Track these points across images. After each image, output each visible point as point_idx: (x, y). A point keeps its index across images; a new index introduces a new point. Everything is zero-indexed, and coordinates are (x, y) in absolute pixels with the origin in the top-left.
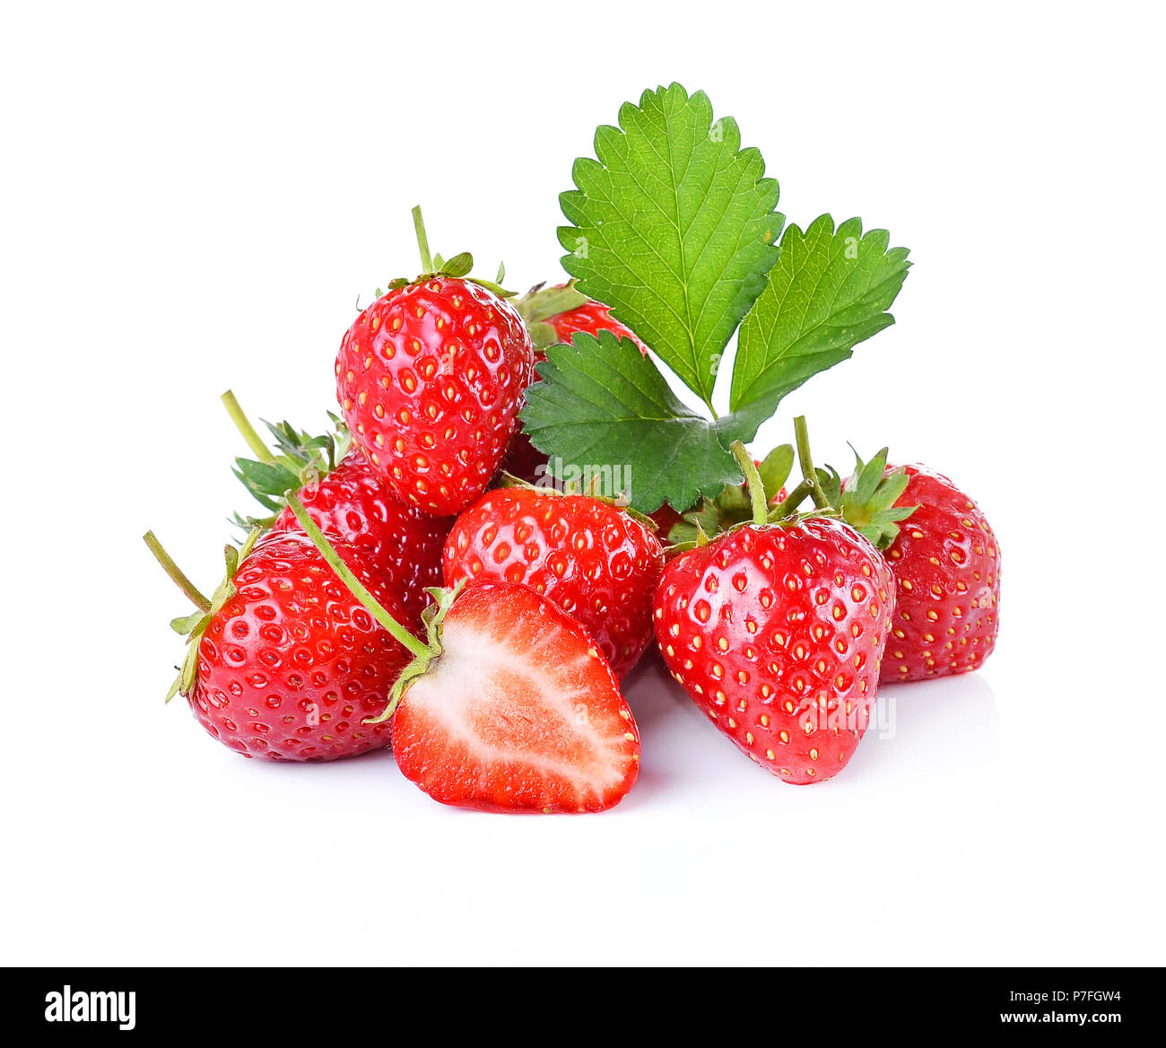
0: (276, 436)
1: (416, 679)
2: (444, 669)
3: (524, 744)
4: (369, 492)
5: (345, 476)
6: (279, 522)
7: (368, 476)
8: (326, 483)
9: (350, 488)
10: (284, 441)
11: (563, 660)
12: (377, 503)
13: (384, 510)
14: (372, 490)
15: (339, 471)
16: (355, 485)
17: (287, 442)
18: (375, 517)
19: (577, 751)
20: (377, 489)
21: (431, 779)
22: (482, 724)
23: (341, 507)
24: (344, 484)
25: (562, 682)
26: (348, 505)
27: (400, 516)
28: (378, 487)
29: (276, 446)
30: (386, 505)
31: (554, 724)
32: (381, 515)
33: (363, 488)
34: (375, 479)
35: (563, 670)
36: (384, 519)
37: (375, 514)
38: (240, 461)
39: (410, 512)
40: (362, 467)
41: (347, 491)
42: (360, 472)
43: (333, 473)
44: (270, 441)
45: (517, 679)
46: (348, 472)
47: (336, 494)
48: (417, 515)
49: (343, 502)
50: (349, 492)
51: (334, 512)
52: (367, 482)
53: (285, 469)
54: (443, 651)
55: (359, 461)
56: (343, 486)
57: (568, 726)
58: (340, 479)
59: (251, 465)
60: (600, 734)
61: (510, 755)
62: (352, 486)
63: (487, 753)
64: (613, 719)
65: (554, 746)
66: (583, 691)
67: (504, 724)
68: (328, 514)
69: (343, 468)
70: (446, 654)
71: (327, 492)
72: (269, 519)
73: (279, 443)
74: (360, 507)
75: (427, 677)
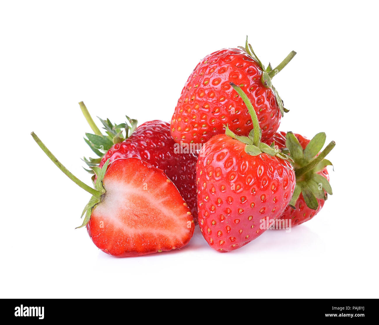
0: (103, 124)
1: (96, 205)
2: (108, 199)
3: (145, 225)
4: (143, 147)
5: (132, 140)
6: (103, 159)
7: (143, 140)
8: (124, 143)
9: (134, 145)
10: (107, 126)
11: (156, 186)
12: (146, 151)
13: (149, 155)
14: (144, 146)
15: (130, 139)
16: (137, 144)
17: (108, 127)
18: (145, 157)
19: (168, 224)
20: (146, 146)
21: (109, 247)
22: (127, 219)
23: (130, 153)
24: (132, 143)
25: (157, 196)
26: (133, 152)
27: (156, 157)
28: (147, 145)
29: (103, 128)
30: (150, 153)
31: (157, 214)
32: (147, 157)
33: (140, 145)
34: (146, 142)
35: (157, 191)
36: (149, 158)
37: (145, 156)
38: (88, 134)
39: (160, 156)
40: (140, 137)
41: (133, 146)
42: (139, 138)
43: (127, 139)
44: (100, 126)
45: (139, 198)
46: (134, 138)
47: (128, 147)
48: (163, 158)
49: (131, 151)
50: (134, 147)
51: (127, 154)
52: (142, 142)
53: (107, 138)
54: (106, 191)
55: (139, 134)
56: (131, 144)
57: (163, 214)
58: (130, 141)
59: (92, 136)
60: (177, 215)
61: (141, 230)
62: (135, 144)
63: (131, 232)
64: (181, 207)
65: (158, 223)
66: (167, 198)
67: (136, 218)
68: (124, 155)
69: (132, 137)
70: (107, 192)
71: (124, 146)
72: (98, 159)
73: (104, 127)
74: (139, 153)
75: (101, 204)
